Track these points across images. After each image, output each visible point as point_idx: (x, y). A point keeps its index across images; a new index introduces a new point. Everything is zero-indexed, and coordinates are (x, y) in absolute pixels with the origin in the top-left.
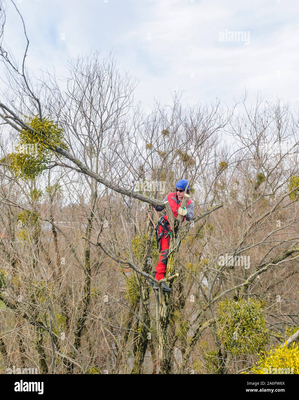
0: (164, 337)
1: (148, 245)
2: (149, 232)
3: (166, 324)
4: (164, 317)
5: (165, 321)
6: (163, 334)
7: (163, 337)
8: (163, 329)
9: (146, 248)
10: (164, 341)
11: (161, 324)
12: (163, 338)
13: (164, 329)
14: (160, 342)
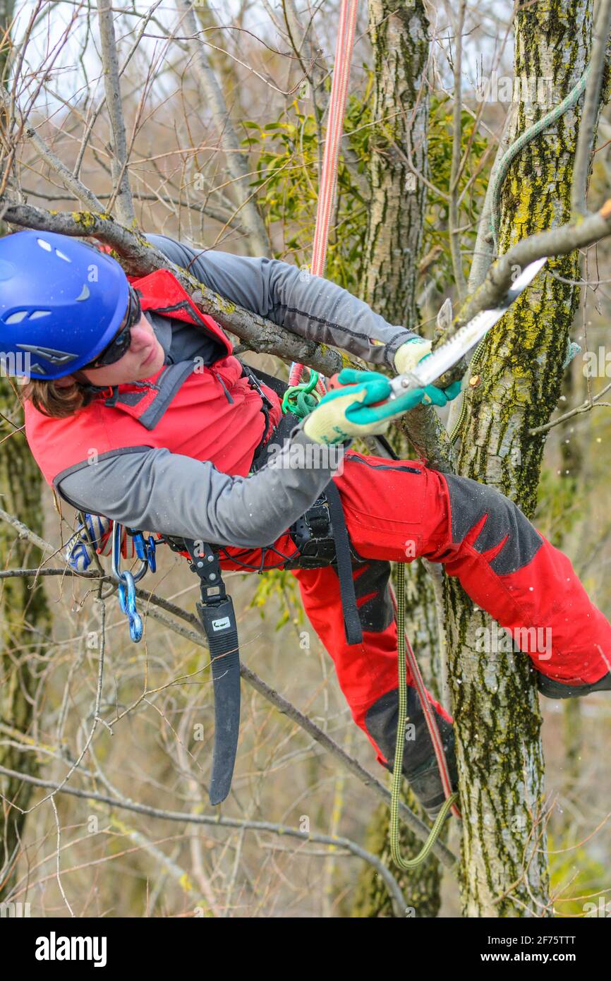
0: (500, 844)
1: (388, 183)
2: (389, 74)
3: (513, 743)
4: (492, 686)
5: (503, 723)
6: (488, 818)
7: (490, 839)
8: (484, 781)
9: (376, 212)
10: (499, 868)
11: (472, 741)
12: (493, 851)
13: (495, 779)
14: (472, 879)
